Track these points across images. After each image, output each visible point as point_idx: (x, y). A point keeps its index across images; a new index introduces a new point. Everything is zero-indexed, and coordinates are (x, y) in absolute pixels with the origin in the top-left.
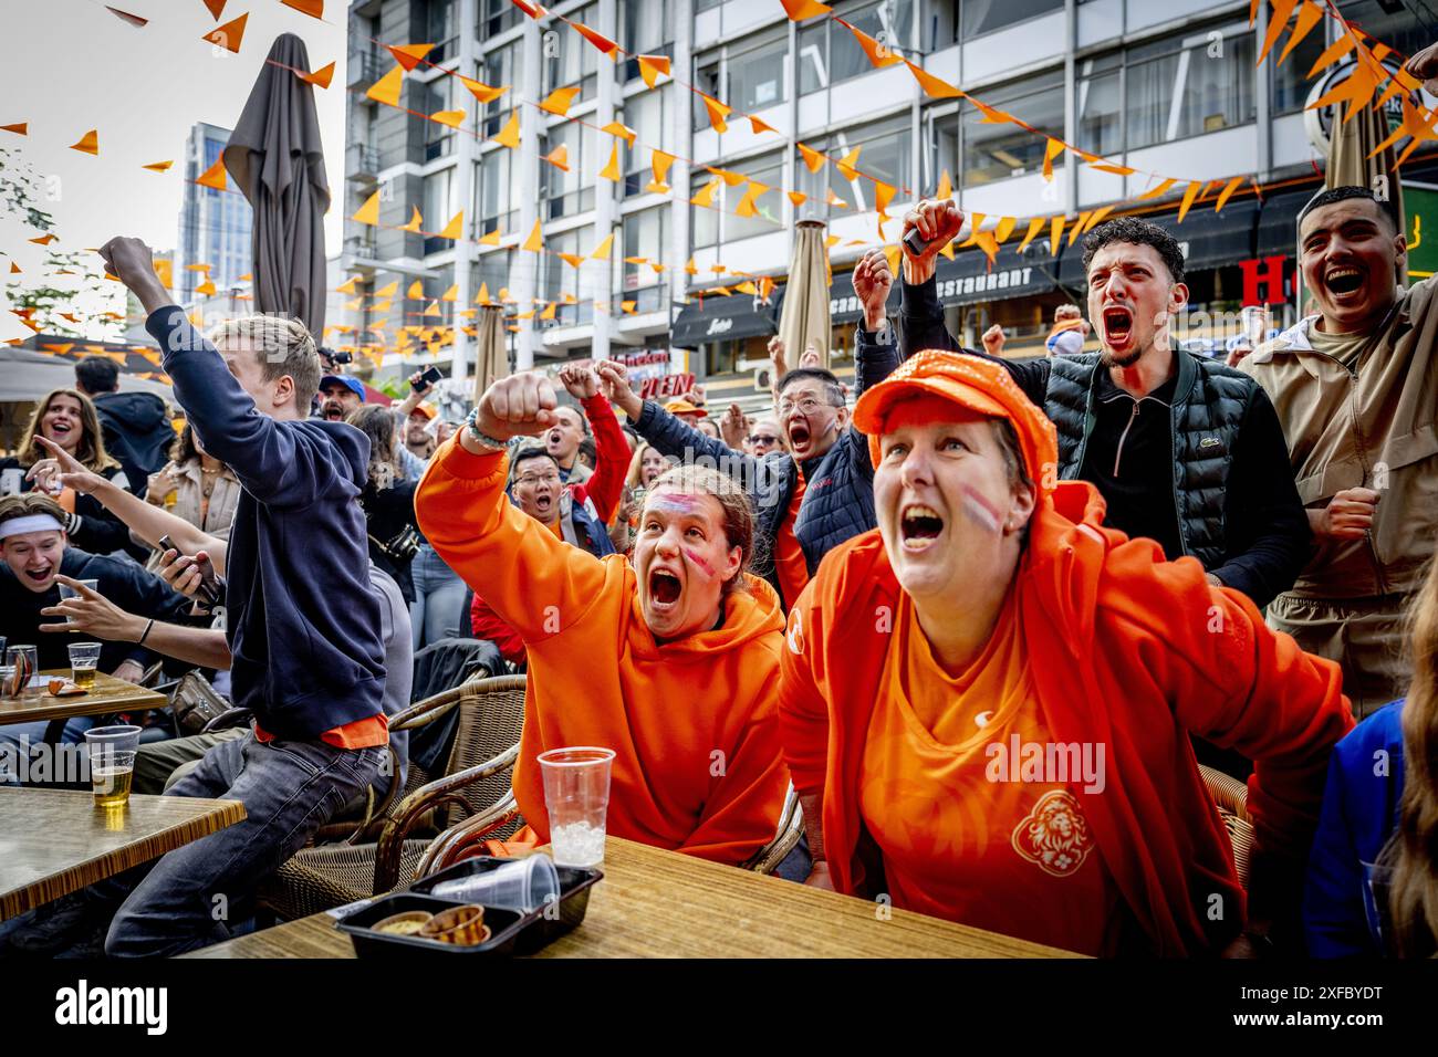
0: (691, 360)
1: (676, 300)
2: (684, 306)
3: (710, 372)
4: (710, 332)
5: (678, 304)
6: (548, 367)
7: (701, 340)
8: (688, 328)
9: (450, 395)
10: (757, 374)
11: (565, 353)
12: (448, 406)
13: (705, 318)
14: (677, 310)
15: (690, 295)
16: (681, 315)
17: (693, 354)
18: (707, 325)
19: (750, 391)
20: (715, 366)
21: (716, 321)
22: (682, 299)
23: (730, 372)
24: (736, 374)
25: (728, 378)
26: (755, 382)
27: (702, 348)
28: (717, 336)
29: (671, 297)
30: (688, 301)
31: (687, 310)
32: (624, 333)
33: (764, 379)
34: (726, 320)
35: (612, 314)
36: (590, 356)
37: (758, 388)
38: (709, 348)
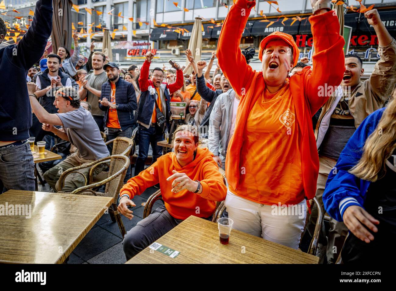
0: (155, 44)
1: (151, 27)
2: (154, 29)
3: (160, 48)
4: (160, 37)
5: (152, 28)
6: (115, 42)
7: (158, 39)
8: (154, 36)
9: (86, 47)
10: (172, 50)
11: (119, 38)
12: (86, 50)
13: (159, 33)
14: (152, 30)
15: (155, 26)
16: (153, 32)
17: (155, 43)
18: (160, 35)
19: (170, 54)
20: (161, 47)
21: (162, 34)
22: (153, 27)
23: (165, 48)
24: (167, 49)
25: (164, 50)
26: (172, 52)
27: (158, 41)
28: (162, 38)
29: (150, 26)
30: (154, 28)
31: (154, 30)
32: (137, 35)
33: (174, 51)
34: (165, 34)
35: (133, 29)
36: (126, 40)
37: (172, 53)
38: (160, 42)
